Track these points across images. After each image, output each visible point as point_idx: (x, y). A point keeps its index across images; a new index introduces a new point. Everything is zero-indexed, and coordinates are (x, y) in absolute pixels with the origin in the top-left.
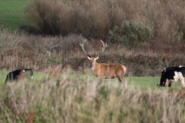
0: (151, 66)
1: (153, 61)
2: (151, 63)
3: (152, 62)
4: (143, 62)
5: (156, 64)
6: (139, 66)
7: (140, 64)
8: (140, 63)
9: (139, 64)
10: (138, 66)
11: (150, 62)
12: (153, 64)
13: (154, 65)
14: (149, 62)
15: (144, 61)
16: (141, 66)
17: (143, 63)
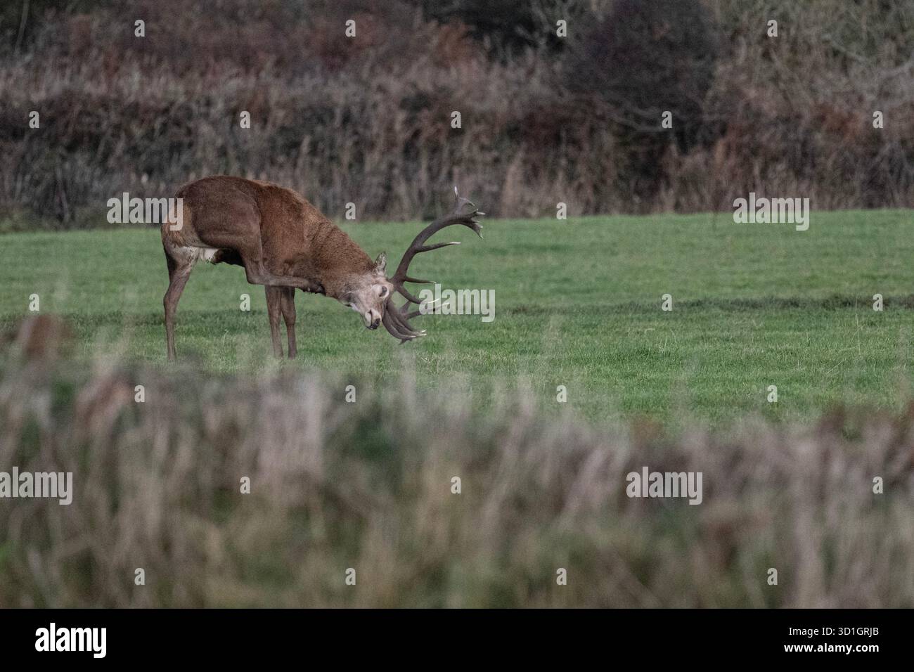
0: (143, 157)
1: (157, 125)
2: (146, 142)
3: (149, 136)
4: (91, 135)
5: (176, 148)
6: (64, 159)
7: (71, 148)
8: (66, 140)
9: (61, 150)
10: (58, 160)
11: (138, 131)
12: (154, 147)
13: (166, 155)
14: (130, 136)
15: (93, 129)
16: (81, 159)
17: (86, 139)
